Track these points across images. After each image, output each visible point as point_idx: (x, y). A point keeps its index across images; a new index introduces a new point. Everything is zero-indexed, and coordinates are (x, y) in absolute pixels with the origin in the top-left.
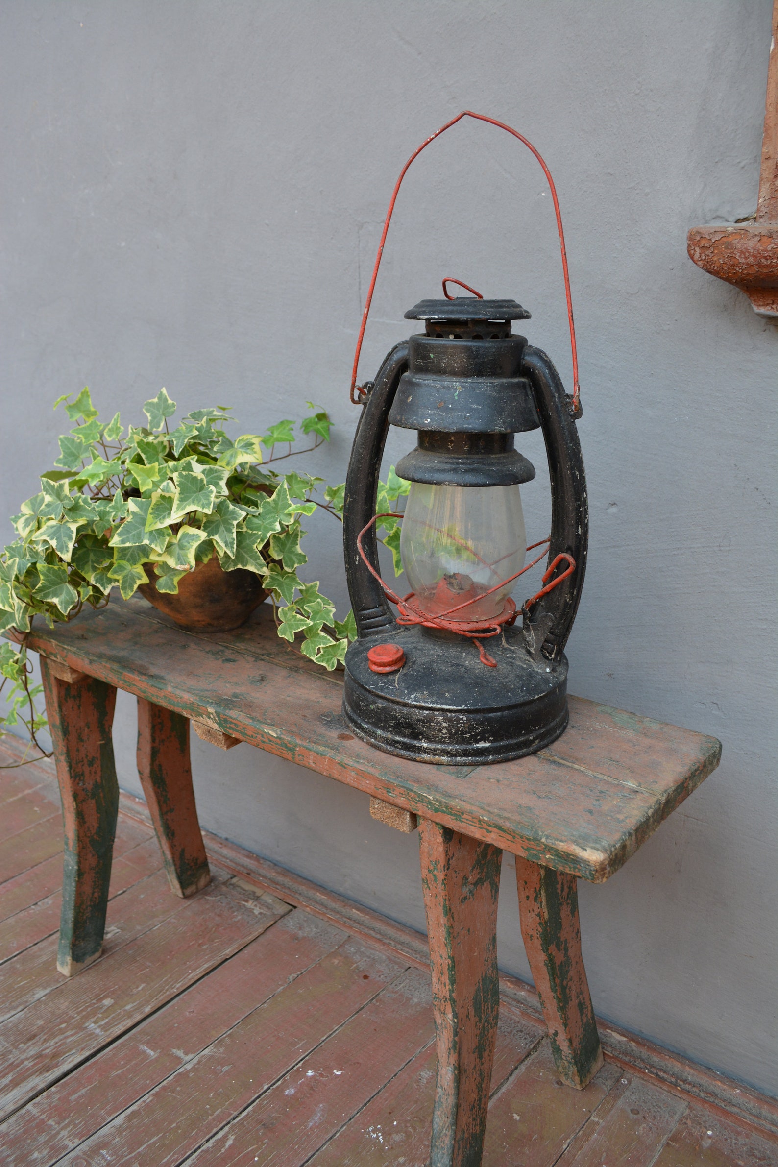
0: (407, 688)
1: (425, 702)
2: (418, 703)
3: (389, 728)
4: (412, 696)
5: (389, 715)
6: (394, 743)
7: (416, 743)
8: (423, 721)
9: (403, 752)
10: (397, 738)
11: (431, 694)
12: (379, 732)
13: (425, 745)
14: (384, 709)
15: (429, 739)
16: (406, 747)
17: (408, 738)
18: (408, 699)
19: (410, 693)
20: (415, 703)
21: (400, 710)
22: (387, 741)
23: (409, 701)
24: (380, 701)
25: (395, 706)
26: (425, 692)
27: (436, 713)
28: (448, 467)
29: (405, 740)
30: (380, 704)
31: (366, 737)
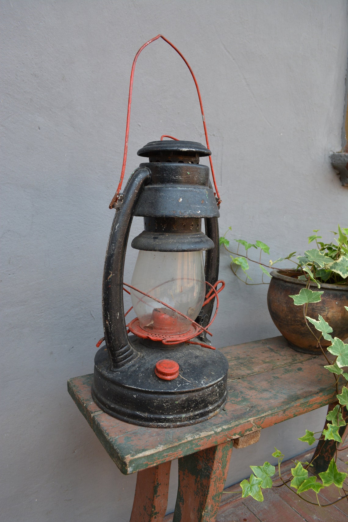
0: (195, 380)
1: (211, 382)
2: (208, 385)
3: (190, 409)
4: (202, 382)
5: (191, 401)
6: (194, 417)
7: (207, 409)
8: (210, 394)
9: (201, 419)
10: (196, 413)
11: (208, 377)
12: (184, 416)
13: (211, 408)
14: (187, 400)
15: (212, 404)
16: (202, 415)
17: (202, 409)
18: (202, 385)
19: (200, 382)
20: (207, 385)
21: (198, 394)
22: (190, 418)
23: (204, 386)
24: (183, 395)
25: (194, 394)
26: (205, 377)
27: (214, 386)
28: (197, 240)
29: (201, 411)
30: (184, 397)
31: (171, 424)
